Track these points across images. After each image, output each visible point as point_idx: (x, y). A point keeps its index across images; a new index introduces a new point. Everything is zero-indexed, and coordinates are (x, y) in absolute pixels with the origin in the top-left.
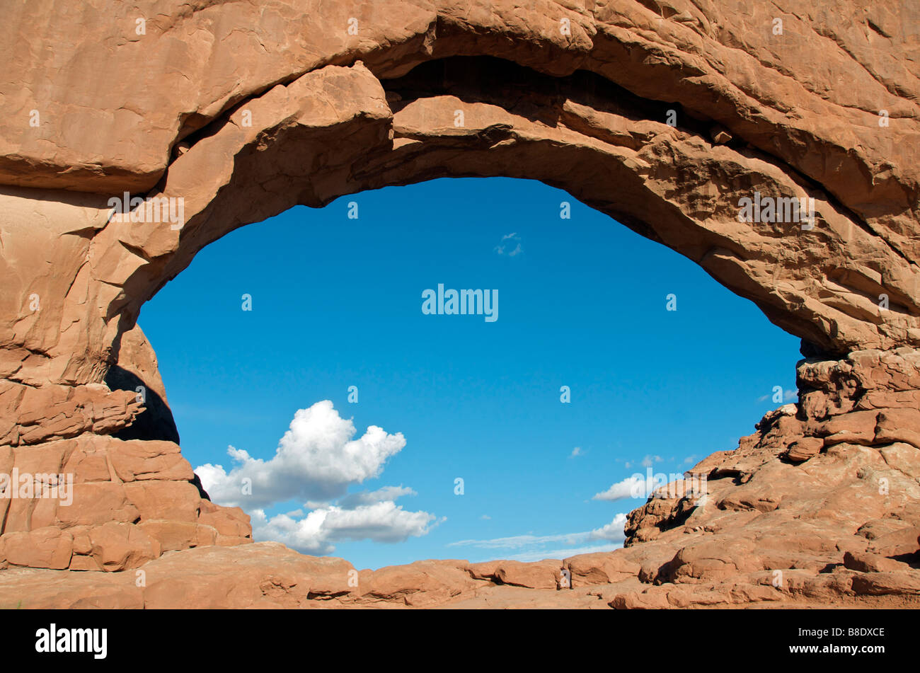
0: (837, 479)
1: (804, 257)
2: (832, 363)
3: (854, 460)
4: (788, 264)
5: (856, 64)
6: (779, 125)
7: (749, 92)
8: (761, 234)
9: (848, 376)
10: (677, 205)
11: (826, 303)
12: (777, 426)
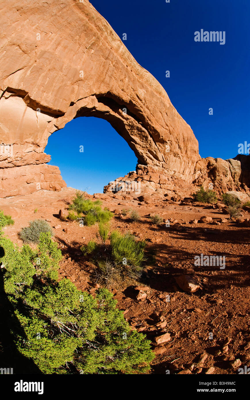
0: (144, 186)
1: (146, 147)
2: (144, 166)
3: (146, 183)
4: (143, 147)
5: (163, 118)
6: (150, 124)
7: (148, 118)
8: (140, 141)
9: (146, 169)
10: (129, 132)
11: (146, 155)
12: (133, 174)
